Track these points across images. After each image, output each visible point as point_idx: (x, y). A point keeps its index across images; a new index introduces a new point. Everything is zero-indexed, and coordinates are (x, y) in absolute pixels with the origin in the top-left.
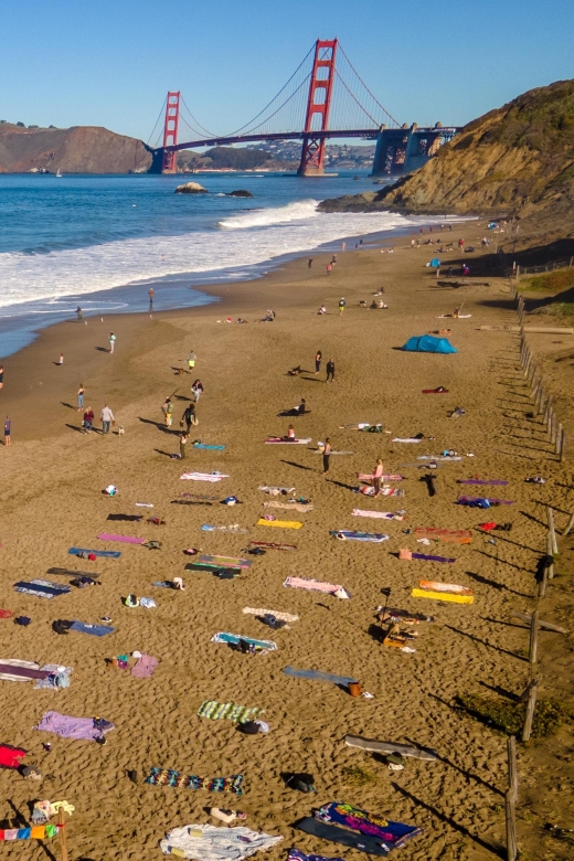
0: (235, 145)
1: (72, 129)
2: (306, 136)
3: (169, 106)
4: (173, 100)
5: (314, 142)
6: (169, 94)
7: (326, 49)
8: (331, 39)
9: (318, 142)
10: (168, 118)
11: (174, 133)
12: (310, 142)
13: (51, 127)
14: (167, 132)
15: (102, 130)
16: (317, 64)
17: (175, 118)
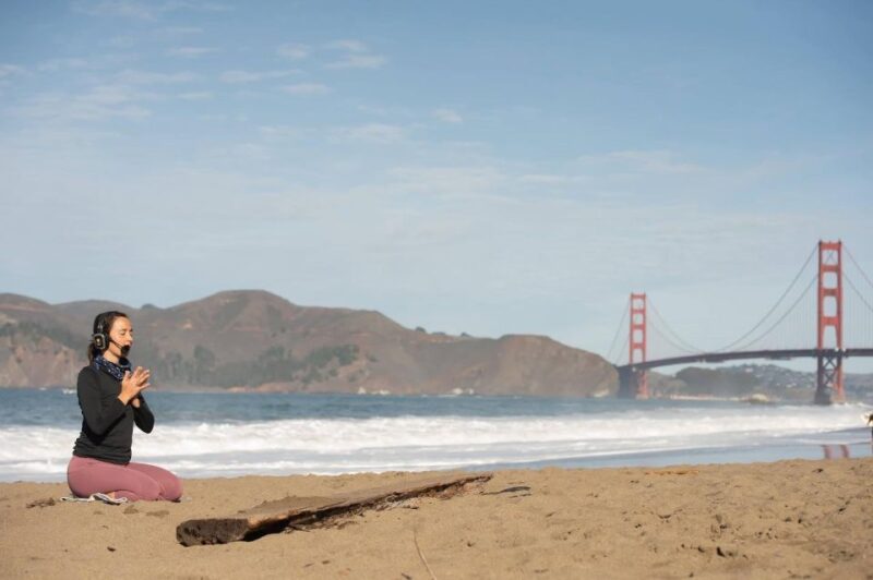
0: (728, 364)
1: (507, 339)
2: (820, 353)
3: (633, 312)
4: (638, 304)
5: (830, 361)
6: (633, 297)
7: (830, 251)
8: (835, 241)
9: (835, 361)
10: (633, 327)
11: (642, 346)
12: (825, 361)
13: (464, 334)
14: (633, 346)
15: (546, 340)
16: (822, 269)
17: (643, 327)
